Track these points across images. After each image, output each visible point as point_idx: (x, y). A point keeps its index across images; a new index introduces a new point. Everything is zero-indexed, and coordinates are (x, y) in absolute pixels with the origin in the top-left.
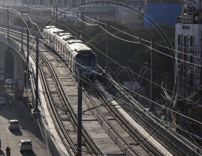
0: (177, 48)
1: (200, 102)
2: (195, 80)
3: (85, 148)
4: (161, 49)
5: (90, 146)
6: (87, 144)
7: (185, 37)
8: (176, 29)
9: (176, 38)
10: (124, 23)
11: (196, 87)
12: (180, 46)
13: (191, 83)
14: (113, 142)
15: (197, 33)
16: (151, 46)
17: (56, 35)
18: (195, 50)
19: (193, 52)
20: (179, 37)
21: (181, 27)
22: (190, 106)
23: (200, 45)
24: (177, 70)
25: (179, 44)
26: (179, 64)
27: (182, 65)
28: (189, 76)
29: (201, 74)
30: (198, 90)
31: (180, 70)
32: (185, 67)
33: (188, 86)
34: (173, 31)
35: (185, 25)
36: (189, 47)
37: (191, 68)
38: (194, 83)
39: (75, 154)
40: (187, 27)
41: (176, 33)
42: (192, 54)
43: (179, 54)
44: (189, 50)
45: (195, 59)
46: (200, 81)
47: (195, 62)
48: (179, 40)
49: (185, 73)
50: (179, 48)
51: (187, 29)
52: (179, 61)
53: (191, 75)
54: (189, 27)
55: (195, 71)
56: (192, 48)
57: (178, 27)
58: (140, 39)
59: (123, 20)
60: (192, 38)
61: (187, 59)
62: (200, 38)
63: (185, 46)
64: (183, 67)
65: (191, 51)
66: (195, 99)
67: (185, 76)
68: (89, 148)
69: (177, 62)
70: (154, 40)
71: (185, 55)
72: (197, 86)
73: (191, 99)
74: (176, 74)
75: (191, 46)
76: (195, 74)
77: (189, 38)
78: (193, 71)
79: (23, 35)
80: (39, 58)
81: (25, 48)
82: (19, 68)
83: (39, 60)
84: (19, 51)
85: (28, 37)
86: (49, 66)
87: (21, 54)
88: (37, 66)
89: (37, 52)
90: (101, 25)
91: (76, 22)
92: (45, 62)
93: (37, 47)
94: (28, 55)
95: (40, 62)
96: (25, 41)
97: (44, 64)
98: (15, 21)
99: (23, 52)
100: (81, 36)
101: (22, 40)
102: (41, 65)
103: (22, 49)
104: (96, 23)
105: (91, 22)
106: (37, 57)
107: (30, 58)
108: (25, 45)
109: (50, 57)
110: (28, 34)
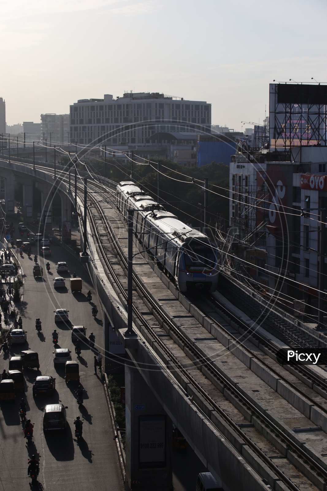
0: (232, 188)
1: (255, 245)
2: (250, 221)
3: (136, 293)
4: (215, 189)
5: (141, 291)
6: (138, 289)
7: (240, 177)
8: (230, 169)
9: (231, 177)
10: (176, 162)
11: (251, 229)
12: (234, 186)
13: (247, 224)
14: (165, 287)
15: (252, 173)
16: (205, 186)
17: (130, 198)
18: (250, 190)
19: (249, 193)
20: (234, 176)
21: (236, 166)
22: (246, 248)
23: (255, 185)
24: (231, 211)
25: (234, 184)
26: (234, 205)
27: (237, 206)
28: (244, 217)
29: (256, 215)
30: (254, 232)
31: (234, 211)
32: (240, 208)
33: (244, 227)
34: (228, 170)
35: (240, 164)
36: (244, 187)
37: (246, 209)
38: (250, 224)
39: (126, 299)
40: (241, 166)
41: (230, 173)
42: (247, 195)
43: (233, 195)
44: (244, 190)
45: (250, 200)
46: (255, 222)
47: (250, 202)
48: (233, 180)
49: (240, 214)
50: (233, 188)
51: (241, 168)
52: (234, 202)
53: (247, 216)
54: (244, 167)
55: (250, 212)
56: (247, 188)
57: (233, 166)
58: (193, 179)
59: (175, 159)
60: (246, 177)
61: (242, 200)
62: (255, 178)
63: (240, 186)
64: (238, 208)
65: (246, 191)
66: (250, 241)
67: (240, 217)
68: (141, 292)
69: (231, 203)
70: (207, 180)
71: (240, 196)
72: (252, 227)
73: (246, 241)
74: (231, 216)
75: (246, 185)
76: (250, 215)
77: (244, 177)
78: (248, 212)
79: (70, 175)
80: (87, 199)
81: (73, 189)
82: (67, 210)
83: (87, 202)
84: (66, 192)
85: (76, 177)
86: (98, 207)
87: (68, 195)
88: (86, 208)
89: (86, 193)
90: (152, 164)
91: (126, 162)
92: (93, 203)
93: (85, 188)
94: (76, 196)
95: (89, 203)
96: (73, 182)
97: (92, 205)
98: (62, 161)
99: (70, 193)
100: (131, 176)
101: (70, 181)
102: (90, 206)
103: (70, 190)
104: (146, 162)
105: (141, 161)
106: (85, 198)
107: (78, 199)
108: (72, 185)
109: (98, 198)
110: (76, 174)
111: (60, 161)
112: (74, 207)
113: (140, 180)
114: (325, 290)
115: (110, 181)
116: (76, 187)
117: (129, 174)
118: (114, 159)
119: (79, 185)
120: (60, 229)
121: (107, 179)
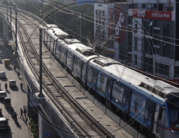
0: (95, 17)
1: (108, 47)
2: (105, 35)
3: (44, 74)
4: (86, 17)
5: (47, 72)
6: (45, 72)
7: (100, 11)
8: (95, 6)
9: (95, 11)
10: (65, 3)
11: (106, 39)
12: (97, 16)
13: (103, 36)
14: (60, 70)
15: (106, 9)
16: (81, 16)
18: (105, 18)
19: (104, 19)
20: (96, 11)
21: (98, 5)
22: (103, 49)
23: (108, 15)
24: (95, 29)
25: (96, 15)
26: (97, 26)
27: (98, 26)
28: (102, 33)
29: (109, 32)
30: (107, 40)
31: (97, 29)
32: (100, 28)
33: (102, 38)
34: (93, 7)
35: (99, 4)
36: (102, 16)
37: (103, 28)
38: (105, 36)
39: (39, 77)
40: (100, 5)
41: (94, 9)
42: (103, 20)
43: (96, 20)
44: (102, 18)
45: (105, 23)
46: (108, 35)
47: (105, 24)
48: (96, 12)
49: (100, 31)
50: (96, 17)
51: (100, 6)
52: (96, 24)
53: (103, 32)
54: (102, 5)
55: (105, 30)
56: (104, 17)
58: (74, 12)
59: (65, 2)
60: (103, 11)
61: (101, 23)
62: (108, 11)
63: (100, 16)
64: (99, 27)
65: (103, 18)
66: (105, 45)
67: (100, 33)
68: (47, 73)
69: (95, 25)
70: (82, 12)
71: (100, 21)
72: (107, 38)
73: (103, 45)
74: (95, 32)
75: (103, 16)
76: (105, 31)
77: (102, 11)
78: (104, 30)
79: (8, 10)
80: (17, 23)
81: (9, 18)
82: (6, 29)
83: (17, 25)
84: (6, 19)
85: (11, 11)
86: (23, 28)
87: (7, 21)
88: (16, 28)
89: (16, 20)
90: (52, 4)
91: (38, 3)
92: (20, 25)
93: (16, 17)
94: (11, 21)
95: (18, 25)
96: (9, 14)
97: (20, 26)
98: (3, 2)
99: (8, 20)
100: (41, 10)
101: (8, 13)
102: (19, 27)
103: (7, 18)
104: (49, 3)
105: (46, 2)
106: (16, 22)
107: (12, 23)
108: (9, 16)
109: (23, 23)
110: (11, 9)
111: (2, 3)
112: (10, 28)
113: (46, 13)
114: (145, 71)
115: (29, 13)
116: (11, 16)
117: (40, 9)
118: (31, 1)
119: (12, 15)
120: (2, 40)
121: (28, 12)
